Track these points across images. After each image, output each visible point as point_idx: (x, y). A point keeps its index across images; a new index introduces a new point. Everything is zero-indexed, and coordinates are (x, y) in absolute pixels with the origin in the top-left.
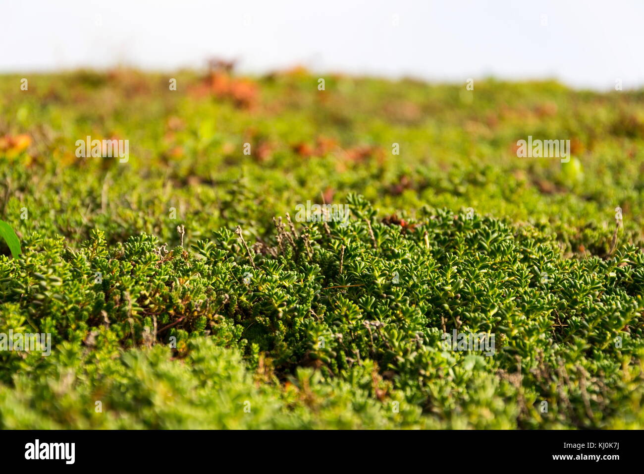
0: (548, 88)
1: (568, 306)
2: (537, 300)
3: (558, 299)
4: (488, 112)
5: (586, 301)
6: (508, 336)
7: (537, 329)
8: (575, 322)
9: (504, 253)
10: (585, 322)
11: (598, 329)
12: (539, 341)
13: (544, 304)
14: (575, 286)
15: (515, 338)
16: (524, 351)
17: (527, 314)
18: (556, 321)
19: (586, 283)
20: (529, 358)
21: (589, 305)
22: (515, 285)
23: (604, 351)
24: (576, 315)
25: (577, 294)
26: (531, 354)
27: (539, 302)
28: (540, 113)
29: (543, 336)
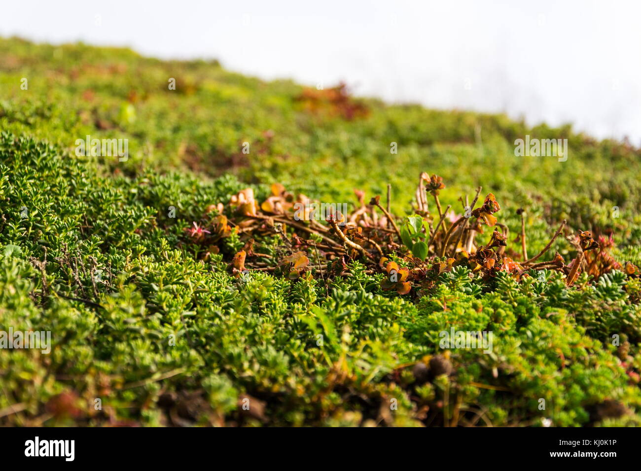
0: (124, 53)
1: (96, 212)
2: (70, 206)
3: (87, 206)
4: (74, 67)
5: (110, 209)
6: (43, 232)
7: (66, 227)
8: (98, 224)
9: (50, 169)
10: (106, 226)
11: (115, 231)
12: (67, 237)
13: (75, 209)
14: (101, 197)
15: (48, 234)
16: (54, 245)
17: (62, 216)
18: (84, 223)
19: (111, 195)
20: (57, 250)
21: (111, 212)
22: (56, 194)
23: (118, 248)
24: (101, 220)
25: (103, 204)
26: (59, 246)
27: (72, 207)
28: (114, 71)
29: (70, 234)
